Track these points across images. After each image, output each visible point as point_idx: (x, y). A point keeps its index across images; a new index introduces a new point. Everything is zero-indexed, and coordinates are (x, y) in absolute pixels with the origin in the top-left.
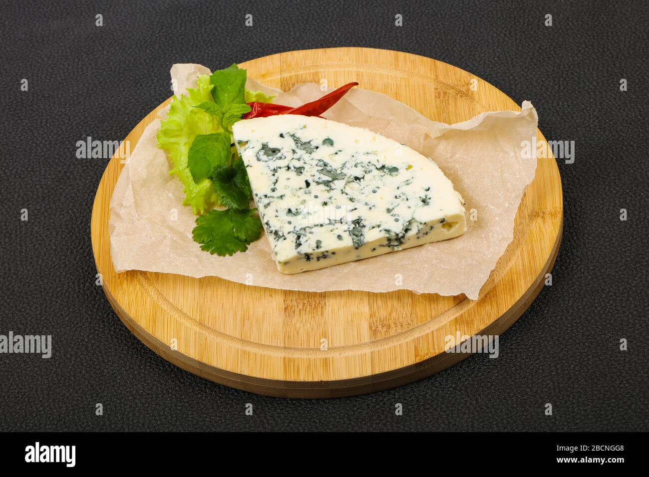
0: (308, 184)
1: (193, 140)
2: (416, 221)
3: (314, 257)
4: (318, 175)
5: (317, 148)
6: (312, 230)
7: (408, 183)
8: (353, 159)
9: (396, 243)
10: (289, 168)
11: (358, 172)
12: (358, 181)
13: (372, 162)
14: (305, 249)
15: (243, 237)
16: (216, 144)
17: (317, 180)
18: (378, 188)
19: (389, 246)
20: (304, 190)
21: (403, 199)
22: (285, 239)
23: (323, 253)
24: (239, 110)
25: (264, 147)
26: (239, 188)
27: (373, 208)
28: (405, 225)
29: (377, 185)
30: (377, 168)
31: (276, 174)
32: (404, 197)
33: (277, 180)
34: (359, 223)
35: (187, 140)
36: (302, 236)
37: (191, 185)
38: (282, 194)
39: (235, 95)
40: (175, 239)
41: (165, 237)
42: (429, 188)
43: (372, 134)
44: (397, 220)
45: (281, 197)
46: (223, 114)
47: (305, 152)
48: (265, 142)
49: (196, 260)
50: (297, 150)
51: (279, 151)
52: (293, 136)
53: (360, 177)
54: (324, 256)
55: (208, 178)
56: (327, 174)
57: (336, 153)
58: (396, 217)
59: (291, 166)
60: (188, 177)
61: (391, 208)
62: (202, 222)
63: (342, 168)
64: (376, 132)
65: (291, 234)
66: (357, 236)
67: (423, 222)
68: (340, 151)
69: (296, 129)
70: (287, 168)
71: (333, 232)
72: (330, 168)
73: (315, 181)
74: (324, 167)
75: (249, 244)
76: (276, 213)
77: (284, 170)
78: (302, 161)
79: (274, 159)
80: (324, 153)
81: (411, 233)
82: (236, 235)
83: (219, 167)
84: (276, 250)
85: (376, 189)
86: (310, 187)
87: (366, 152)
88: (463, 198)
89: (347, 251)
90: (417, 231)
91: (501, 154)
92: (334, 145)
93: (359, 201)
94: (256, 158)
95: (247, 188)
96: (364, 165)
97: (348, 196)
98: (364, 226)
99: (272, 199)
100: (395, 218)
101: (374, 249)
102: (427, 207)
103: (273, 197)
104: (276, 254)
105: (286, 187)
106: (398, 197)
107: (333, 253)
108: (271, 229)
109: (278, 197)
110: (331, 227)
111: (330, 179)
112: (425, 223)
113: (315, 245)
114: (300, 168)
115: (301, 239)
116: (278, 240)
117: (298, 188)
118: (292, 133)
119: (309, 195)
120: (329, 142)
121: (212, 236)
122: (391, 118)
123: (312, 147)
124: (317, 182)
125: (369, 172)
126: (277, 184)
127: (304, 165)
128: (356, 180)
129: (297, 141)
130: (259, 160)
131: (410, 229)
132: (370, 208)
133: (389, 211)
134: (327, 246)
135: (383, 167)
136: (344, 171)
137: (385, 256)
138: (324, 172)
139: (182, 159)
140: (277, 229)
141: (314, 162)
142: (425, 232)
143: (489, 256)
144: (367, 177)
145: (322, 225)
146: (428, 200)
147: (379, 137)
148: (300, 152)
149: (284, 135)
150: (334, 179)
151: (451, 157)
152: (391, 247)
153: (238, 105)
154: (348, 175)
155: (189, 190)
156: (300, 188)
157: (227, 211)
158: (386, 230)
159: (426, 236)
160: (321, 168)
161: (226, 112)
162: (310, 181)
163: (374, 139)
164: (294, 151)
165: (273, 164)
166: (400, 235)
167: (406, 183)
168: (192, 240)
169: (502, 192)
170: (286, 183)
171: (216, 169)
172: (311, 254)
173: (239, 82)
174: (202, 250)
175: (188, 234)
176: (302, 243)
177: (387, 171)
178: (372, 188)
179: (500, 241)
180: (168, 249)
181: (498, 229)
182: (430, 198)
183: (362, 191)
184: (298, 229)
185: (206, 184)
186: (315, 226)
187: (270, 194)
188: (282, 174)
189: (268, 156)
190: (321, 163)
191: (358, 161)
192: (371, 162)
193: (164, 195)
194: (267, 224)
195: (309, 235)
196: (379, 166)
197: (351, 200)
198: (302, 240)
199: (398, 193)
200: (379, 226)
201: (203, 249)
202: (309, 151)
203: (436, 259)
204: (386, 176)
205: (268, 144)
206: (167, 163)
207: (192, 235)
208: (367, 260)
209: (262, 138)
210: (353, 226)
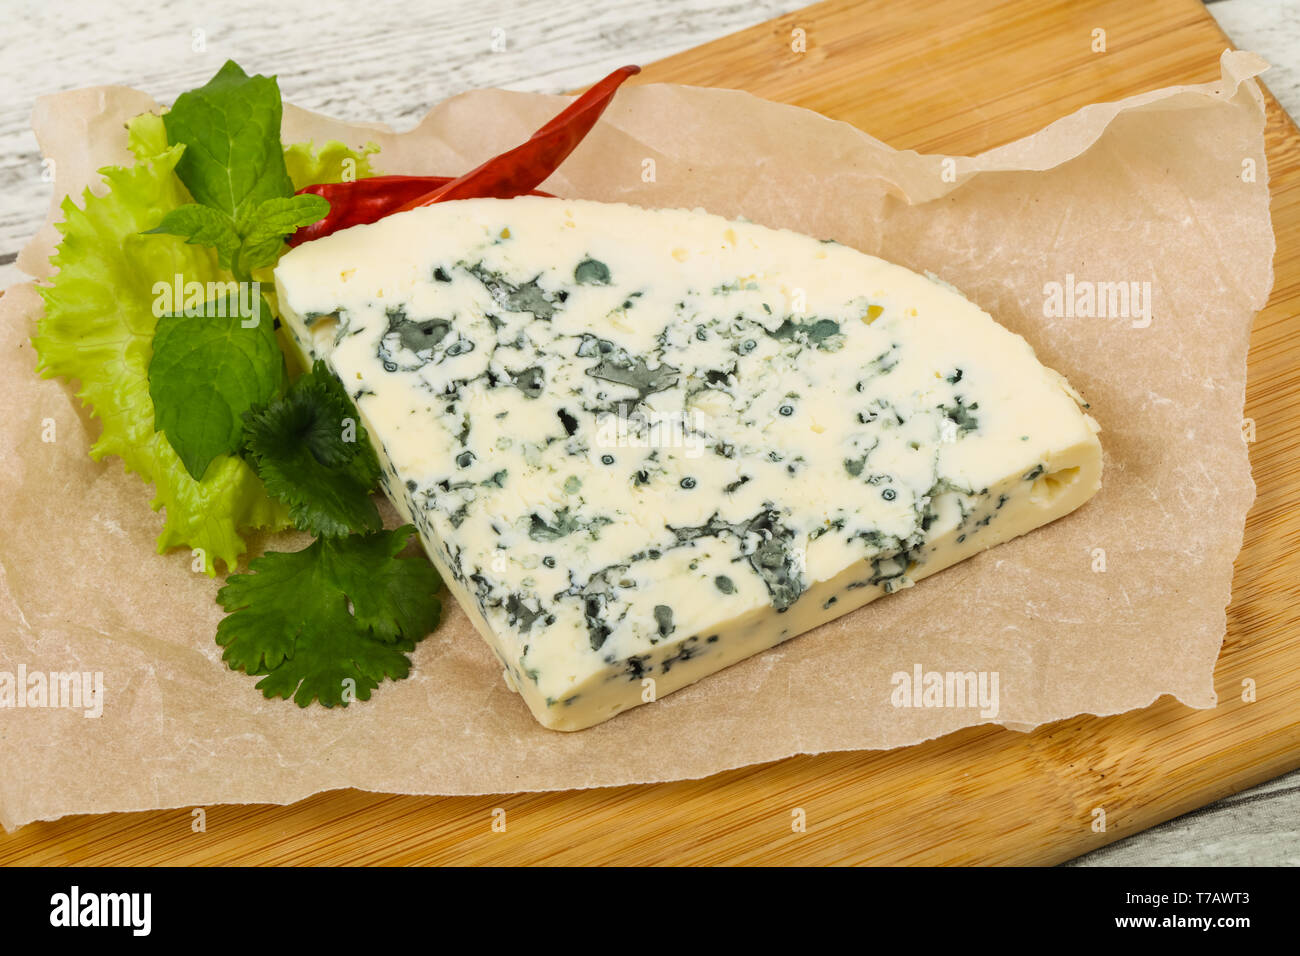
0: (570, 423)
1: (151, 331)
2: (950, 488)
3: (656, 664)
4: (592, 388)
5: (563, 297)
6: (631, 574)
7: (884, 365)
8: (686, 313)
9: (895, 569)
10: (493, 380)
11: (714, 354)
12: (719, 383)
13: (749, 315)
14: (626, 643)
15: (386, 625)
16: (228, 334)
17: (593, 403)
18: (793, 396)
19: (876, 584)
20: (563, 442)
21: (888, 423)
22: (549, 621)
23: (681, 646)
24: (291, 216)
25: (396, 321)
26: (330, 465)
27: (800, 468)
28: (920, 507)
29: (787, 391)
30: (768, 333)
31: (458, 405)
32: (886, 414)
33: (464, 425)
34: (767, 525)
35: (133, 338)
36: (602, 599)
37: (181, 486)
38: (499, 469)
39: (258, 165)
40: (170, 677)
41: (139, 677)
42: (960, 373)
43: (719, 223)
44: (889, 496)
45: (497, 479)
46: (242, 237)
47: (532, 314)
48: (393, 305)
49: (261, 738)
50: (504, 317)
51: (446, 326)
52: (476, 270)
53: (725, 369)
54: (685, 654)
55: (233, 454)
56: (616, 376)
57: (627, 305)
58: (886, 485)
59: (497, 370)
60: (163, 462)
61: (856, 457)
62: (240, 599)
63: (661, 350)
64: (730, 216)
65: (565, 599)
66: (772, 568)
67: (978, 489)
68: (638, 295)
69: (482, 247)
70: (487, 381)
71: (697, 573)
72: (623, 356)
73: (590, 406)
74: (603, 357)
75: (413, 649)
76: (495, 538)
77: (479, 387)
78: (529, 350)
79: (438, 356)
80: (589, 309)
81: (940, 530)
82: (362, 623)
83: (258, 409)
84: (531, 661)
85: (789, 402)
86: (579, 432)
87: (719, 284)
88: (1074, 384)
89: (753, 624)
90: (959, 519)
91: (1148, 225)
92: (614, 277)
93: (746, 451)
94: (379, 364)
95: (358, 461)
96: (723, 328)
97: (708, 441)
98: (790, 533)
99: (470, 494)
100: (879, 490)
101: (833, 600)
102: (972, 436)
103: (471, 485)
104: (534, 676)
105: (504, 444)
106: (867, 416)
107: (713, 639)
108: (498, 593)
109: (485, 483)
110: (686, 554)
111: (634, 393)
112: (985, 491)
113: (653, 626)
114: (529, 372)
115: (602, 613)
116: (526, 628)
117: (541, 438)
118: (470, 265)
119: (582, 457)
120: (592, 270)
121: (287, 643)
122: (758, 163)
123: (548, 297)
124: (596, 411)
125: (749, 349)
126: (470, 439)
127: (540, 362)
128: (714, 382)
129: (492, 282)
130: (390, 367)
131: (936, 517)
132: (791, 469)
133: (853, 468)
134: (692, 620)
135: (788, 326)
136: (672, 358)
137: (866, 613)
138: (607, 371)
139: (132, 402)
140: (515, 589)
141: (570, 346)
142: (981, 517)
143: (1197, 562)
144: (749, 365)
145: (655, 554)
146: (971, 414)
147: (743, 229)
148: (516, 322)
149: (448, 271)
150: (646, 390)
151: (978, 258)
152: (881, 584)
153: (285, 202)
154: (687, 370)
155: (178, 503)
156: (550, 441)
157: (314, 550)
158: (863, 535)
159: (983, 530)
160: (592, 363)
161: (253, 229)
162: (573, 410)
163: (731, 236)
164: (495, 322)
165: (441, 375)
166: (912, 543)
167: (879, 366)
168: (222, 666)
169: (1181, 347)
170: (497, 429)
171: (248, 417)
172: (648, 657)
173: (262, 122)
174: (267, 696)
175: (205, 651)
176: (610, 623)
177: (804, 337)
178: (773, 400)
179: (1218, 505)
180: (160, 718)
181: (1203, 468)
182: (975, 406)
183: (746, 417)
184: (582, 579)
185: (230, 473)
186: (634, 558)
187: (456, 475)
188: (477, 402)
189: (416, 348)
190: (590, 345)
191: (704, 319)
192: (745, 316)
193: (92, 530)
194: (477, 578)
195: (624, 595)
196: (775, 325)
197: (721, 450)
198: (608, 614)
199: (863, 403)
200: (838, 525)
201: (270, 690)
202: (541, 313)
203: (1034, 599)
204: (806, 352)
205: (407, 309)
206: (78, 421)
207: (220, 651)
208: (810, 637)
209: (380, 294)
210: (754, 539)
